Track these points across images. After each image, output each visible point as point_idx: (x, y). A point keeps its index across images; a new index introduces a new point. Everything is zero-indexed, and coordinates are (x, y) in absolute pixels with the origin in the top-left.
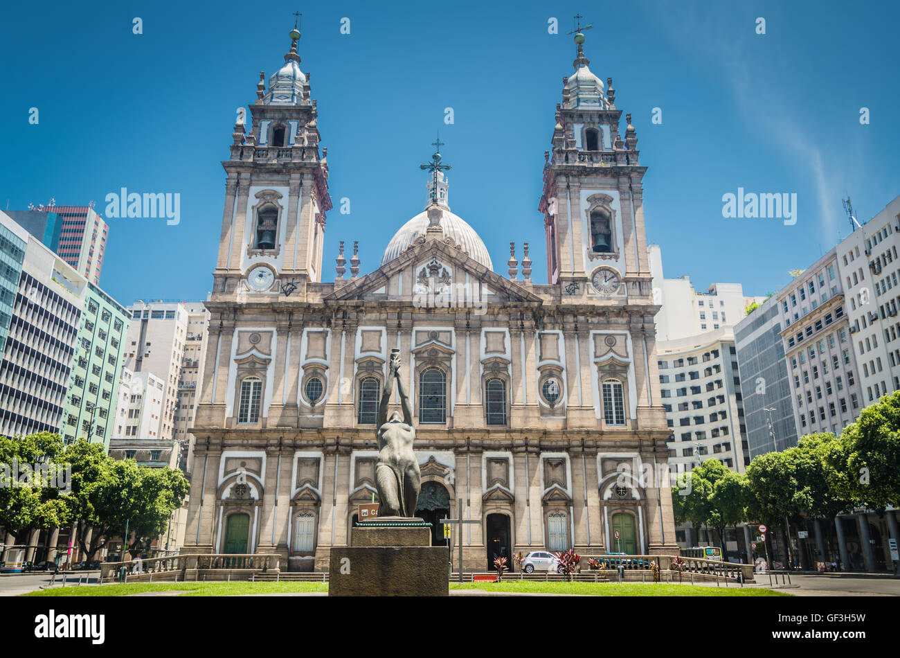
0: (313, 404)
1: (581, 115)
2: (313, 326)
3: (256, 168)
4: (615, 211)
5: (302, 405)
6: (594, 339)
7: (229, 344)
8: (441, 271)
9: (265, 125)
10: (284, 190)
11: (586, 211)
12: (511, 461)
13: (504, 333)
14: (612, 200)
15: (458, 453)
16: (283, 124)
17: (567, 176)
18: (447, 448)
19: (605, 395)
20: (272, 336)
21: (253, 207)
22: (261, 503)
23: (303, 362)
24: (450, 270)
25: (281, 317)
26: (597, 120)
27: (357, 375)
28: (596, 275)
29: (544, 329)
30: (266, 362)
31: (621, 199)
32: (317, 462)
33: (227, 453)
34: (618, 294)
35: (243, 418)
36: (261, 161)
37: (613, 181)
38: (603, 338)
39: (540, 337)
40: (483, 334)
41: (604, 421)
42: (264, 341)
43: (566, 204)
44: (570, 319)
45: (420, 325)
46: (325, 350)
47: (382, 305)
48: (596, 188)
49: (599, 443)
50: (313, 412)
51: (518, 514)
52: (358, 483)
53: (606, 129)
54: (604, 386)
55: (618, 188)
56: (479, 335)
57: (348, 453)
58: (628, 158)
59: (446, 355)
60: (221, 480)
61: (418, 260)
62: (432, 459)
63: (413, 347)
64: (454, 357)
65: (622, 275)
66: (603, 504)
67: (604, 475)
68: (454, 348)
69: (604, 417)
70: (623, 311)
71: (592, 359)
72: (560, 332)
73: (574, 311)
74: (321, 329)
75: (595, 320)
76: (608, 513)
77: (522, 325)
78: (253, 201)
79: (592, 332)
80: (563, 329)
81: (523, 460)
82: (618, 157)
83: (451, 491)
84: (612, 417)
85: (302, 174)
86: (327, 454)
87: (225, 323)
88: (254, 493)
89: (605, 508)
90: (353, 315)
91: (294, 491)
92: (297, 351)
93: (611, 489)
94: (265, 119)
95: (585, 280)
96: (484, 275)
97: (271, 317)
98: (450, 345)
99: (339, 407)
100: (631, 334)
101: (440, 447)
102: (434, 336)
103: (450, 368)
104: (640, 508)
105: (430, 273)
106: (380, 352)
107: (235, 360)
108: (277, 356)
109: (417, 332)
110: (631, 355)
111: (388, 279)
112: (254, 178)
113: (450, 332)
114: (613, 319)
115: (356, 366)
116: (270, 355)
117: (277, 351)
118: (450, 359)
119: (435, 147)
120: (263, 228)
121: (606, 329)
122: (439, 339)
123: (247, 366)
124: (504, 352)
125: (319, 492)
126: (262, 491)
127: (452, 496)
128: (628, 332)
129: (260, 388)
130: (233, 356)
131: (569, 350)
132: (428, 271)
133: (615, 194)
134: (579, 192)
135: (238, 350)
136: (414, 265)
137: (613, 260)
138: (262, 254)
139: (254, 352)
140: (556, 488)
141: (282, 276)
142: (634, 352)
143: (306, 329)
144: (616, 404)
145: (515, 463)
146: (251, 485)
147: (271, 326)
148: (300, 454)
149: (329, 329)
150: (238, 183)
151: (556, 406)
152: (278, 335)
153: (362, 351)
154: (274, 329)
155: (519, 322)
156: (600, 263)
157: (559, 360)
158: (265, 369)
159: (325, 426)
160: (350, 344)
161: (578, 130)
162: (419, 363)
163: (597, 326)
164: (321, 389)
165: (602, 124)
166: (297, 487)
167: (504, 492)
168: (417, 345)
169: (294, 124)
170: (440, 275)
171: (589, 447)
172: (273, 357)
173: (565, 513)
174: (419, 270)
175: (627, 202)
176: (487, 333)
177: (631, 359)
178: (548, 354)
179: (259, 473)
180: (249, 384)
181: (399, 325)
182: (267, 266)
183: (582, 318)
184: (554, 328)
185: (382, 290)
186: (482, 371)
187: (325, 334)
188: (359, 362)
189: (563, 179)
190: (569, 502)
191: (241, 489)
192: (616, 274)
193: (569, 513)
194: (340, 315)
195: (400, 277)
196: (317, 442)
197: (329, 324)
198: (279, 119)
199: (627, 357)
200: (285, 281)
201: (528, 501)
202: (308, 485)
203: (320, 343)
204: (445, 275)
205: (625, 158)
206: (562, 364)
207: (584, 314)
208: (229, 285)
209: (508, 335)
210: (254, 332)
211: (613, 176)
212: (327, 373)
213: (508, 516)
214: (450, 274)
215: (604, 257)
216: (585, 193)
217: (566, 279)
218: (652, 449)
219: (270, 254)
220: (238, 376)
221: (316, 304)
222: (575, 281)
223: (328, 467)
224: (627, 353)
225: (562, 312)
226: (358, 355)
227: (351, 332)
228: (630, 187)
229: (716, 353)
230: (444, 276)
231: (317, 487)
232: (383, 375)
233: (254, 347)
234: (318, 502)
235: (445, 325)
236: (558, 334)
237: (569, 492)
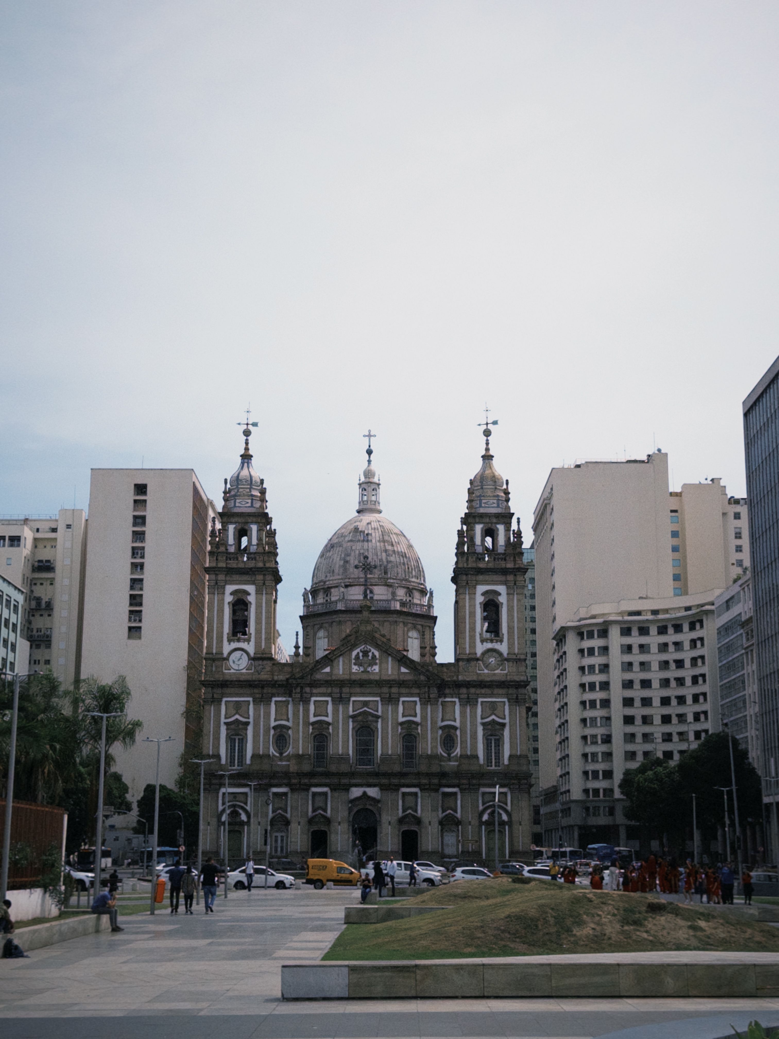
0: (281, 754)
1: (482, 516)
2: (278, 696)
3: (230, 571)
4: (502, 604)
5: (274, 755)
6: (482, 705)
7: (220, 711)
8: (370, 654)
9: (231, 528)
10: (251, 589)
11: (480, 603)
12: (419, 795)
13: (415, 702)
14: (500, 594)
15: (381, 790)
16: (246, 527)
17: (467, 575)
18: (374, 786)
19: (488, 746)
20: (249, 705)
21: (229, 603)
22: (248, 823)
23: (273, 724)
24: (377, 654)
25: (256, 691)
26: (494, 520)
27: (312, 733)
28: (486, 656)
29: (445, 697)
30: (247, 724)
31: (508, 594)
32: (285, 794)
33: (223, 790)
34: (501, 670)
35: (232, 763)
36: (233, 564)
37: (502, 578)
38: (488, 705)
39: (442, 705)
40: (401, 703)
41: (485, 766)
42: (244, 708)
43: (465, 599)
44: (464, 690)
45: (355, 696)
46: (288, 715)
47: (329, 683)
48: (488, 584)
49: (481, 781)
50: (281, 760)
51: (423, 830)
52: (314, 811)
53: (501, 528)
54: (487, 740)
55: (505, 583)
56: (398, 704)
57: (308, 790)
58: (515, 557)
59: (374, 719)
60: (221, 808)
61: (354, 646)
62: (365, 793)
63: (351, 713)
64: (380, 720)
65: (505, 654)
66: (481, 823)
67: (483, 804)
68: (380, 713)
69: (486, 762)
70: (502, 684)
71: (479, 720)
72: (457, 700)
73: (468, 685)
74: (284, 699)
75: (483, 691)
76: (485, 830)
77: (429, 696)
78: (229, 598)
79: (480, 700)
80: (459, 698)
81: (427, 794)
82: (507, 558)
83: (377, 816)
84: (491, 762)
85: (264, 575)
86: (292, 790)
87: (215, 696)
88: (244, 817)
89: (483, 827)
90: (308, 690)
91: (271, 815)
92: (268, 715)
93: (489, 814)
94: (231, 523)
95: (478, 660)
96: (401, 659)
97: (248, 691)
98: (377, 711)
99: (299, 757)
100: (509, 702)
101: (370, 785)
102: (366, 704)
103: (377, 728)
104: (507, 827)
105: (363, 656)
106: (327, 716)
107: (225, 723)
108: (254, 720)
109: (354, 701)
110: (507, 717)
111: (332, 661)
112: (228, 578)
113: (377, 701)
114: (496, 691)
115: (311, 727)
116: (249, 718)
117: (254, 714)
118: (377, 722)
119: (367, 438)
120: (237, 618)
121: (490, 697)
122: (370, 706)
123: (233, 727)
124: (415, 716)
125: (288, 816)
126: (249, 816)
127: (378, 819)
128: (506, 700)
129: (242, 742)
130: (223, 720)
131: (463, 714)
132: (361, 654)
133: (501, 589)
134: (475, 588)
135: (225, 715)
136: (351, 650)
137: (499, 643)
138: (239, 640)
139: (237, 717)
140: (450, 814)
141: (254, 659)
142: (510, 715)
143: (274, 699)
144: (495, 753)
145: (422, 796)
146: (241, 811)
147: (248, 697)
148: (275, 790)
149: (290, 699)
150: (217, 583)
151: (452, 755)
152: (254, 704)
153: (315, 716)
154: (250, 699)
155: (427, 695)
156: (489, 645)
157: (455, 721)
158: (246, 729)
159: (291, 770)
160: (307, 711)
161: (478, 528)
162: (355, 724)
163: (485, 696)
164: (286, 742)
165: (498, 523)
166: (273, 812)
167: (414, 816)
168: (353, 711)
169: (254, 528)
170: (370, 658)
171: (473, 785)
172: (251, 720)
173: (456, 830)
174: (354, 653)
175: (511, 596)
176: (403, 702)
177: (507, 721)
178: (448, 716)
179: (246, 803)
180: (235, 739)
181: (341, 697)
182: (242, 650)
183: (472, 690)
184: (452, 697)
185: (328, 670)
186: (400, 730)
187: (287, 702)
188: (313, 724)
189: (464, 577)
190: (458, 823)
191: (234, 814)
192: (500, 654)
193: (458, 830)
194: (298, 690)
195: (341, 659)
196: (285, 781)
197: (290, 696)
198: (242, 523)
199: (505, 719)
200: (257, 663)
201: (430, 822)
202: (280, 811)
203: (284, 710)
204: (374, 656)
205: (512, 559)
206: (457, 724)
207: (474, 686)
208: (216, 667)
209: (418, 703)
210: (236, 701)
211: (502, 574)
212: (290, 732)
213: (416, 832)
214: (377, 657)
215: (492, 641)
216: (481, 589)
217: (462, 660)
218: (517, 786)
219: (245, 640)
220: (227, 734)
221: (281, 681)
222: (469, 660)
223: (293, 799)
224: (505, 715)
225: (458, 685)
226: (312, 719)
227: (306, 702)
228: (515, 584)
229: (701, 622)
230: (372, 658)
231: (286, 811)
232: (330, 733)
233: (237, 713)
234: (287, 823)
235: (374, 696)
236: (455, 702)
237: (459, 815)
